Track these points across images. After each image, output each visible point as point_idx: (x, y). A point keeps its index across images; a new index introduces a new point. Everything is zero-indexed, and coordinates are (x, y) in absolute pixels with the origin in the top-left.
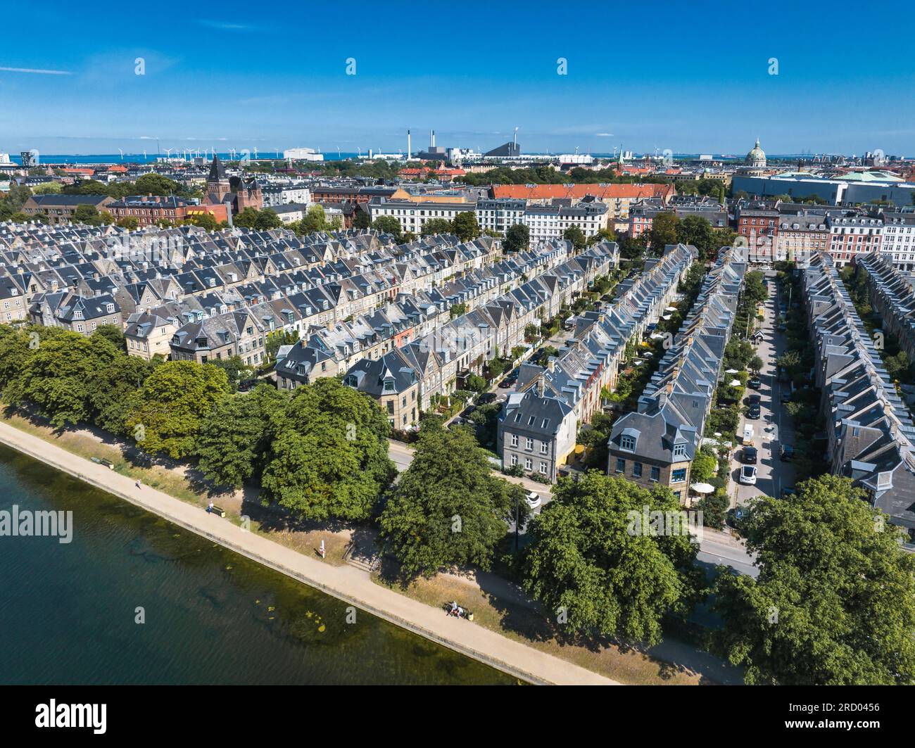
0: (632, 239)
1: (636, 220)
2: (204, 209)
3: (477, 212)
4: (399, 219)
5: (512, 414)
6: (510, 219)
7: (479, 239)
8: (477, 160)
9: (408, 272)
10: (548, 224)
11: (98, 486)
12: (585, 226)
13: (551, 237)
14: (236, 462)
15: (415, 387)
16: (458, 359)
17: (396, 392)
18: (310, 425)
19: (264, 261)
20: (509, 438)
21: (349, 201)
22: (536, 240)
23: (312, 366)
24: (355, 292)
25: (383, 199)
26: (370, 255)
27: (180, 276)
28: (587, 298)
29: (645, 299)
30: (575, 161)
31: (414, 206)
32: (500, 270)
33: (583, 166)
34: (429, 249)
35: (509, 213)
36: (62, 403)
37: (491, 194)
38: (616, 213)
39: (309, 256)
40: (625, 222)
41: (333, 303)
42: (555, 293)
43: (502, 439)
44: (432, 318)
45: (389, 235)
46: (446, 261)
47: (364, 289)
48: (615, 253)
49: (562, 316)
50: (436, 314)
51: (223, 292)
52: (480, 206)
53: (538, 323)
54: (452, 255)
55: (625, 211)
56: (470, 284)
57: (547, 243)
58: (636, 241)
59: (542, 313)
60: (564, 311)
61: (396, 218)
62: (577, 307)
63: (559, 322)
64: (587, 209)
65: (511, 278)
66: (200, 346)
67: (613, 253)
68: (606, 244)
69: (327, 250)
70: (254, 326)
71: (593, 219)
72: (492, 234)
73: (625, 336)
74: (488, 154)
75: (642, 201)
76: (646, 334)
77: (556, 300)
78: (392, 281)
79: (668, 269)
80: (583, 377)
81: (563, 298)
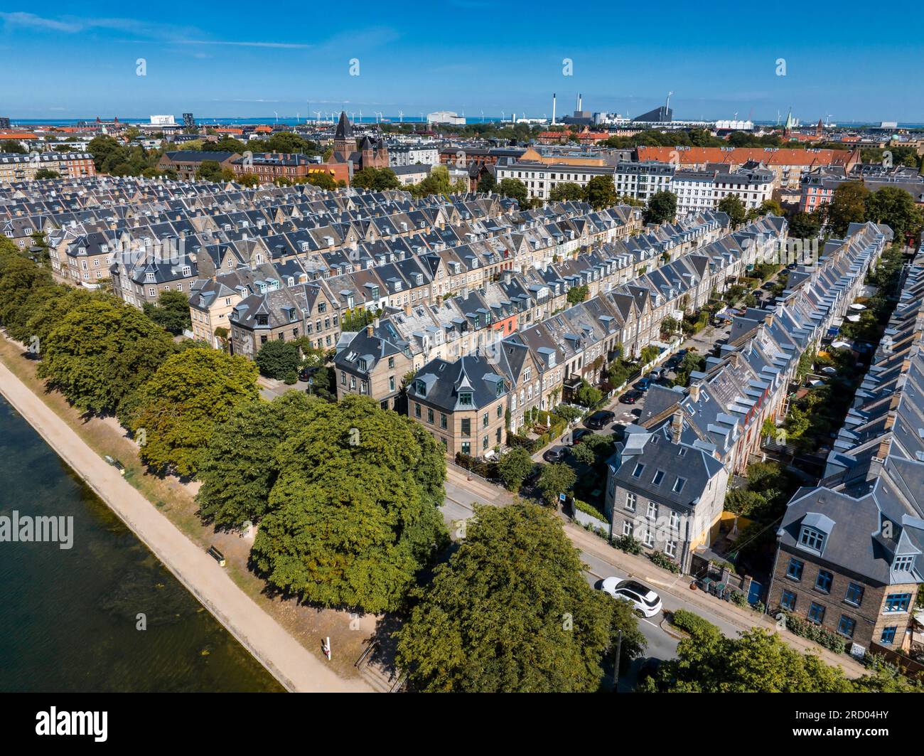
0: (805, 214)
1: (811, 190)
2: (325, 167)
3: (616, 176)
4: (527, 183)
5: (630, 463)
6: (654, 185)
7: (615, 207)
8: (625, 125)
9: (524, 245)
10: (700, 193)
11: (100, 496)
12: (745, 196)
13: (702, 208)
14: (238, 498)
15: (502, 400)
16: (567, 363)
17: (474, 408)
18: (321, 469)
19: (367, 225)
20: (622, 497)
21: (476, 162)
22: (684, 212)
23: (376, 361)
24: (457, 265)
25: (510, 160)
26: (484, 222)
27: (269, 238)
28: (744, 285)
29: (827, 293)
30: (733, 127)
31: (543, 168)
32: (636, 245)
33: (744, 132)
34: (554, 218)
35: (653, 178)
36: (83, 386)
37: (634, 157)
38: (782, 183)
39: (418, 220)
40: (795, 193)
41: (429, 277)
42: (704, 278)
43: (613, 497)
44: (544, 302)
45: (513, 200)
46: (573, 232)
47: (468, 263)
48: (782, 230)
49: (711, 307)
50: (548, 299)
51: (306, 259)
52: (620, 169)
53: (679, 316)
54: (580, 225)
55: (794, 182)
56: (596, 262)
57: (697, 215)
58: (810, 217)
59: (685, 302)
60: (714, 302)
61: (523, 181)
62: (731, 295)
63: (706, 315)
64: (750, 176)
65: (649, 256)
66: (260, 324)
67: (779, 230)
68: (772, 219)
69: (440, 215)
70: (328, 302)
71: (756, 188)
72: (632, 203)
73: (800, 345)
74: (637, 119)
75: (819, 169)
76: (827, 342)
77: (705, 286)
78: (505, 254)
79: (855, 254)
80: (740, 409)
81: (714, 284)
